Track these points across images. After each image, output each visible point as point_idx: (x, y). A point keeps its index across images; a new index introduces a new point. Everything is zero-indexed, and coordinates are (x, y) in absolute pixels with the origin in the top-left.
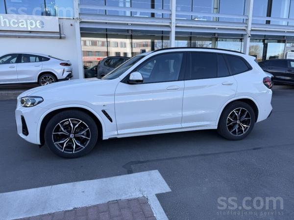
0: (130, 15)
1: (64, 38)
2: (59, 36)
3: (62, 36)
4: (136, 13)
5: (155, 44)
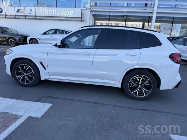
0: (126, 6)
1: (84, 21)
2: (80, 19)
3: (82, 19)
4: (131, 4)
5: (145, 25)
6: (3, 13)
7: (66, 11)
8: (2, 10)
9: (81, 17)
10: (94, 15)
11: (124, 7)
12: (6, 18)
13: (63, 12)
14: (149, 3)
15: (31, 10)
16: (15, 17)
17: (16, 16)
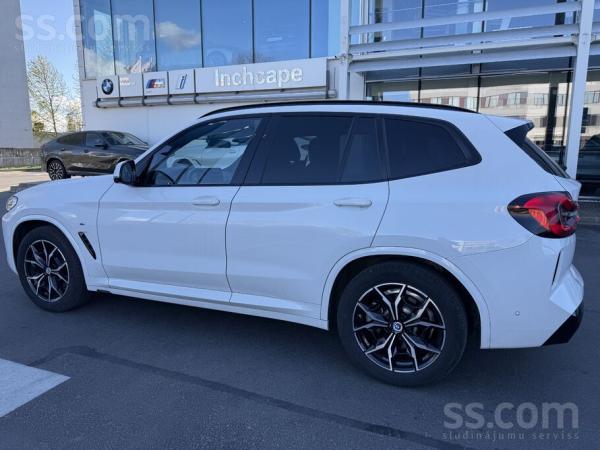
0: (479, 30)
1: (335, 96)
2: (324, 93)
3: (330, 92)
4: (498, 23)
6: (115, 94)
7: (280, 72)
8: (112, 85)
9: (325, 84)
10: (367, 75)
11: (470, 35)
12: (121, 106)
13: (271, 74)
14: (568, 10)
15: (184, 79)
16: (144, 101)
17: (146, 97)
